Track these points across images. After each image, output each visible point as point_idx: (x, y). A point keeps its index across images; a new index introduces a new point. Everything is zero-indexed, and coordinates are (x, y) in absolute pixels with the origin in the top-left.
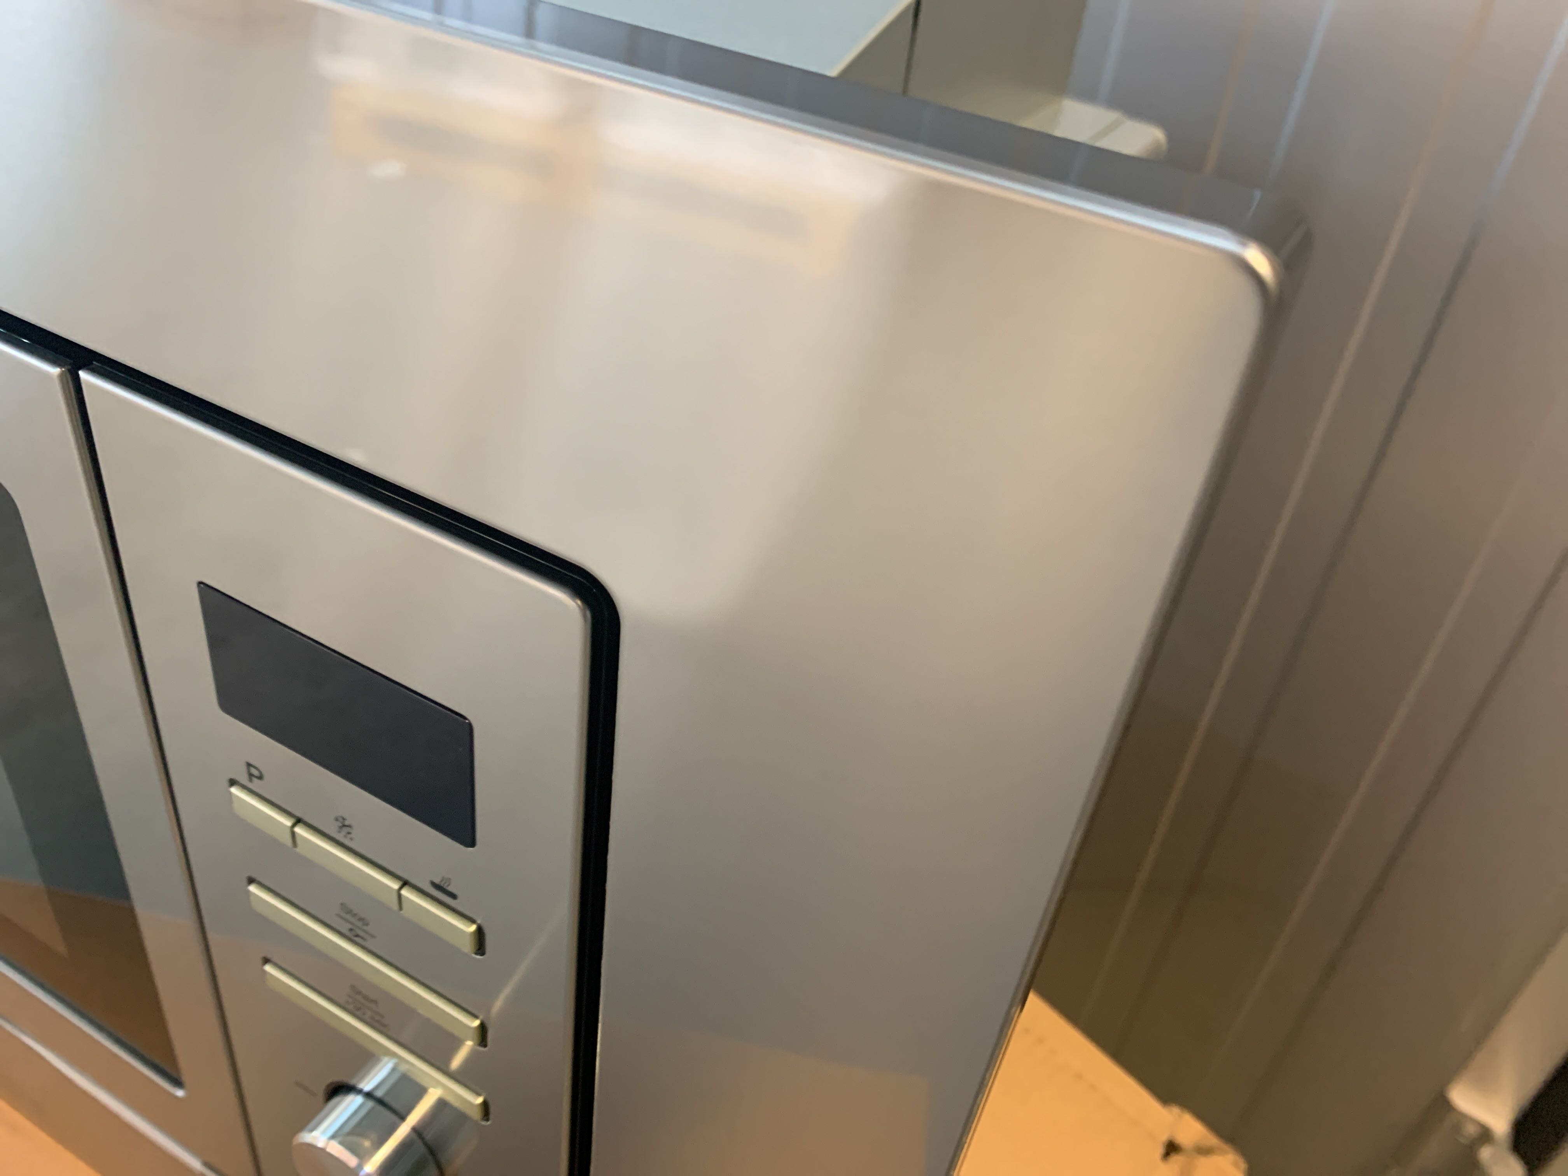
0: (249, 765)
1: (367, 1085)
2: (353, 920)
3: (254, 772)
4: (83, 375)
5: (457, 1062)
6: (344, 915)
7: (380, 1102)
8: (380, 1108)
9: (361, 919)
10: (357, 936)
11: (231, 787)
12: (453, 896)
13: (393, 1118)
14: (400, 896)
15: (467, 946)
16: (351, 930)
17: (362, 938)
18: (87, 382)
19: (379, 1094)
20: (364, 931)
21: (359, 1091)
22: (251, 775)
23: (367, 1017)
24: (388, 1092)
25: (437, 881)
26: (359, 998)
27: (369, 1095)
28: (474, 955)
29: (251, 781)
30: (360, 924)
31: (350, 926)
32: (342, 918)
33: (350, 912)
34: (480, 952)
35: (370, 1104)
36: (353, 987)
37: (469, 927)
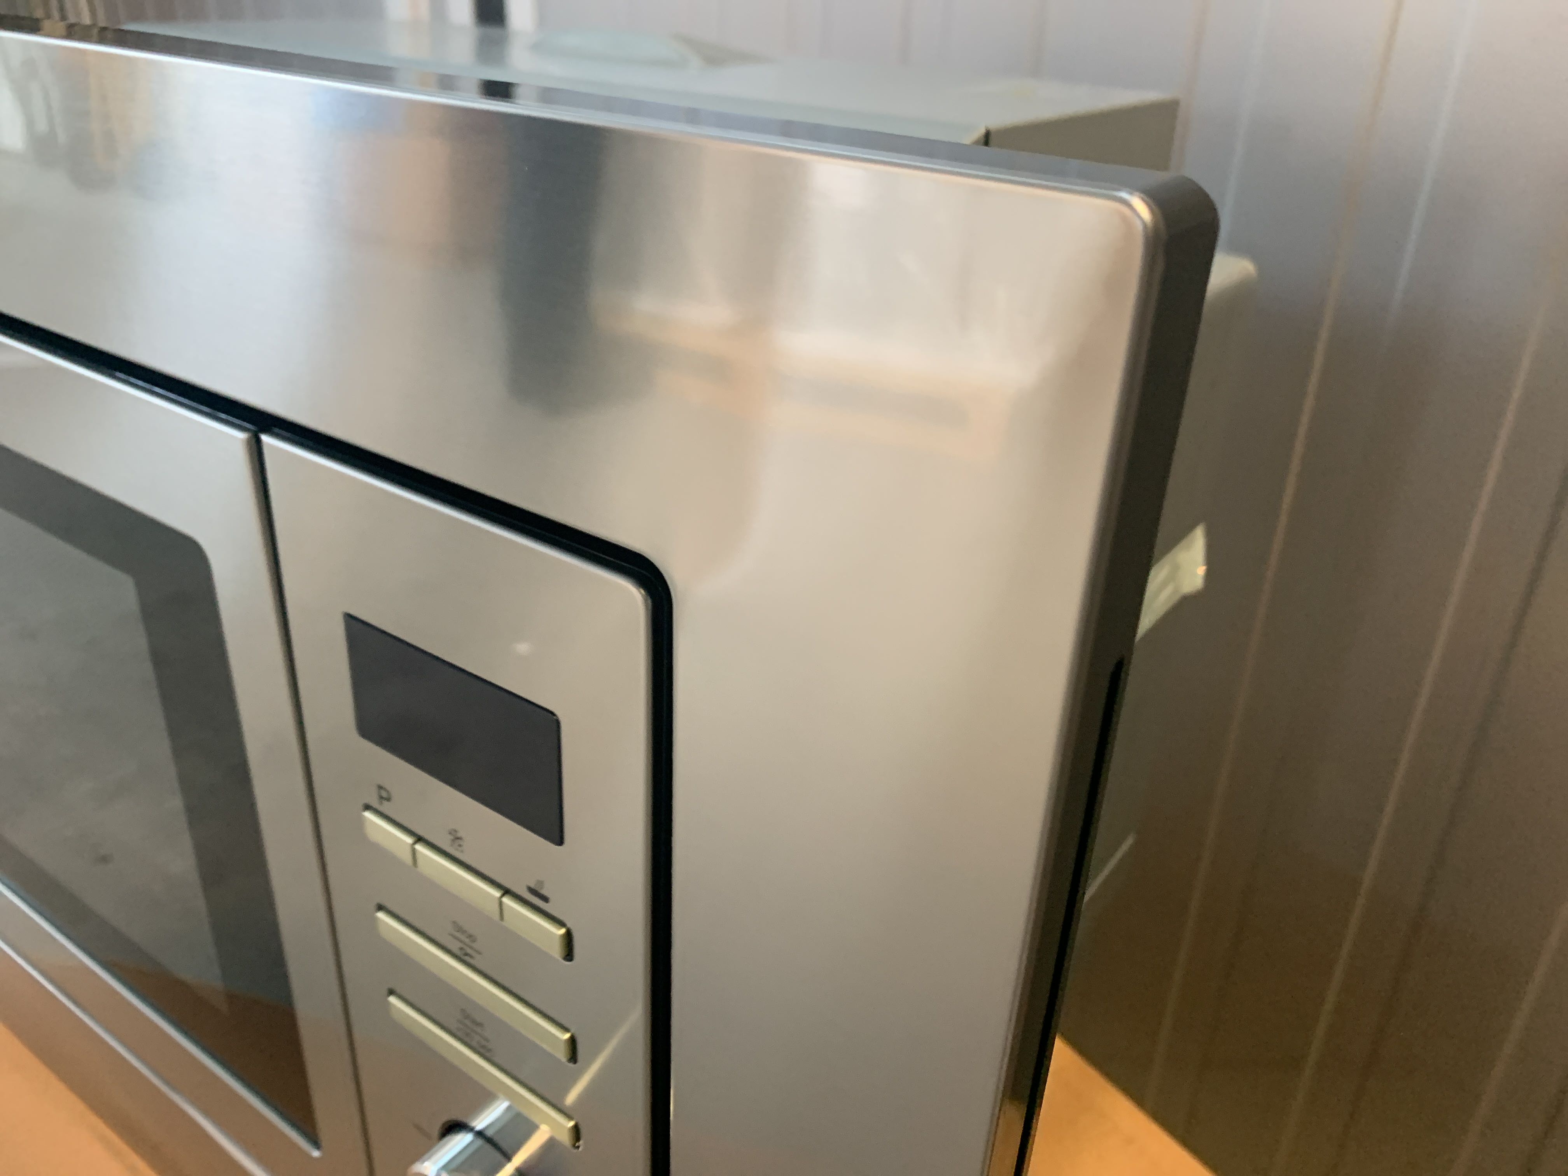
0: (380, 787)
1: (480, 1123)
2: (463, 937)
3: (384, 794)
4: (265, 438)
5: (571, 1098)
6: (458, 934)
7: (489, 1141)
8: (488, 1147)
9: (470, 936)
10: (466, 954)
11: (364, 811)
12: (545, 899)
13: (498, 1156)
14: (501, 904)
15: (556, 951)
16: (461, 949)
17: (471, 957)
18: (270, 445)
19: (489, 1133)
20: (471, 948)
21: (471, 1130)
22: (381, 798)
23: (474, 1044)
24: (499, 1131)
25: (532, 886)
26: (467, 1022)
27: (480, 1134)
28: (563, 961)
29: (381, 803)
30: (467, 940)
31: (460, 945)
32: (452, 935)
33: (460, 929)
34: (568, 957)
35: (480, 1142)
36: (463, 1011)
37: (560, 929)
